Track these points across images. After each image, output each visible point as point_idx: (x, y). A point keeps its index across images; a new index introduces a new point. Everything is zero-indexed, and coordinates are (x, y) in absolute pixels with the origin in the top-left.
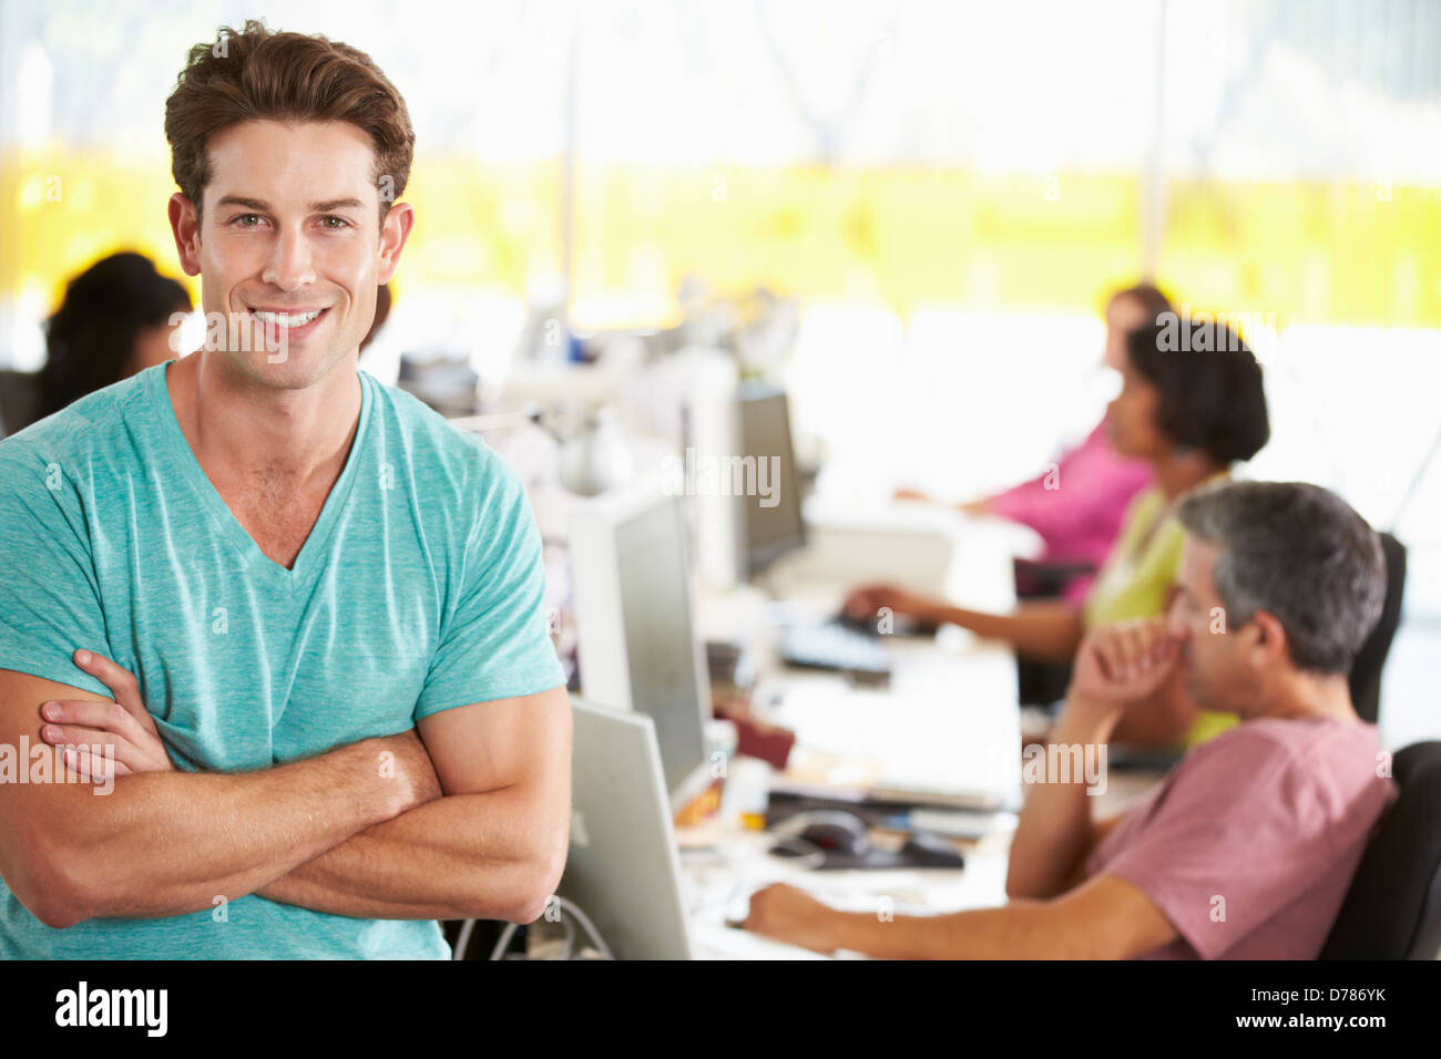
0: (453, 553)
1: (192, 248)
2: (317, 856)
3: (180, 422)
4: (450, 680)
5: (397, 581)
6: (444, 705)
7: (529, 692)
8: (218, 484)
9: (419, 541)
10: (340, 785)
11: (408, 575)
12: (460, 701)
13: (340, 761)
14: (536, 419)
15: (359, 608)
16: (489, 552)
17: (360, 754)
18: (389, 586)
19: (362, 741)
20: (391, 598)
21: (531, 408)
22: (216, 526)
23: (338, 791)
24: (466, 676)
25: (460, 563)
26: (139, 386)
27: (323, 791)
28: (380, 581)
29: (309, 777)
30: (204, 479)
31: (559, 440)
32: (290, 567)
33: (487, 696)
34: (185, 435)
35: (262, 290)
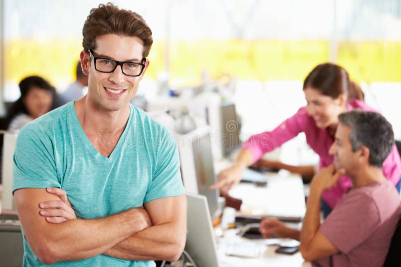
0: (155, 153)
1: (87, 67)
2: (120, 242)
3: (78, 118)
4: (154, 191)
5: (140, 161)
6: (152, 199)
7: (176, 195)
8: (89, 135)
9: (146, 150)
10: (126, 221)
11: (143, 160)
12: (157, 197)
13: (125, 214)
14: (168, 112)
15: (129, 169)
16: (164, 153)
17: (131, 212)
18: (138, 163)
19: (131, 209)
20: (138, 166)
21: (166, 109)
22: (87, 147)
23: (126, 223)
24: (159, 190)
25: (157, 155)
26: (66, 107)
27: (122, 223)
28: (135, 161)
29: (117, 219)
30: (84, 134)
31: (175, 119)
32: (109, 157)
33: (165, 196)
34: (79, 121)
35: (109, 83)
